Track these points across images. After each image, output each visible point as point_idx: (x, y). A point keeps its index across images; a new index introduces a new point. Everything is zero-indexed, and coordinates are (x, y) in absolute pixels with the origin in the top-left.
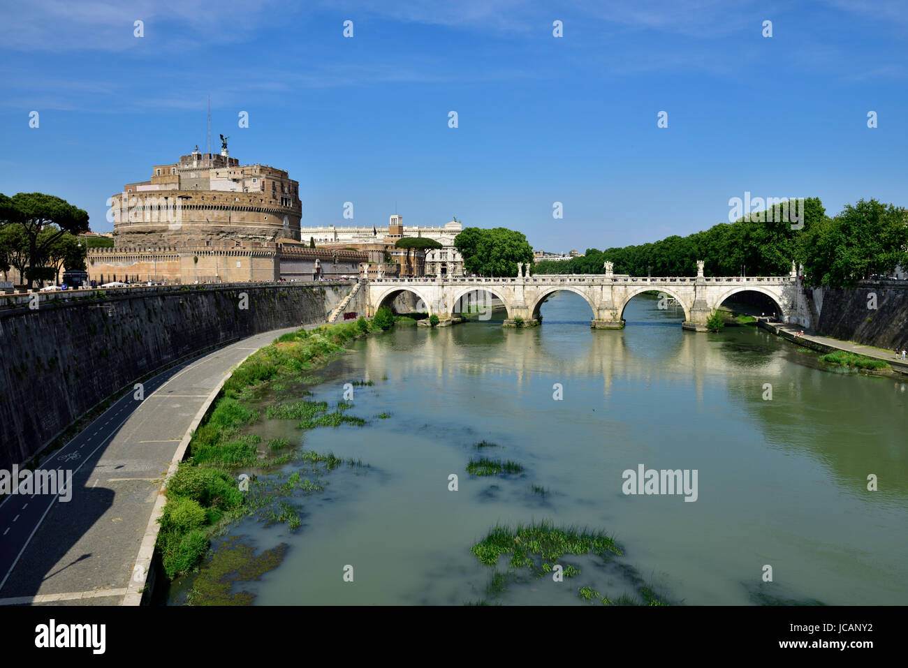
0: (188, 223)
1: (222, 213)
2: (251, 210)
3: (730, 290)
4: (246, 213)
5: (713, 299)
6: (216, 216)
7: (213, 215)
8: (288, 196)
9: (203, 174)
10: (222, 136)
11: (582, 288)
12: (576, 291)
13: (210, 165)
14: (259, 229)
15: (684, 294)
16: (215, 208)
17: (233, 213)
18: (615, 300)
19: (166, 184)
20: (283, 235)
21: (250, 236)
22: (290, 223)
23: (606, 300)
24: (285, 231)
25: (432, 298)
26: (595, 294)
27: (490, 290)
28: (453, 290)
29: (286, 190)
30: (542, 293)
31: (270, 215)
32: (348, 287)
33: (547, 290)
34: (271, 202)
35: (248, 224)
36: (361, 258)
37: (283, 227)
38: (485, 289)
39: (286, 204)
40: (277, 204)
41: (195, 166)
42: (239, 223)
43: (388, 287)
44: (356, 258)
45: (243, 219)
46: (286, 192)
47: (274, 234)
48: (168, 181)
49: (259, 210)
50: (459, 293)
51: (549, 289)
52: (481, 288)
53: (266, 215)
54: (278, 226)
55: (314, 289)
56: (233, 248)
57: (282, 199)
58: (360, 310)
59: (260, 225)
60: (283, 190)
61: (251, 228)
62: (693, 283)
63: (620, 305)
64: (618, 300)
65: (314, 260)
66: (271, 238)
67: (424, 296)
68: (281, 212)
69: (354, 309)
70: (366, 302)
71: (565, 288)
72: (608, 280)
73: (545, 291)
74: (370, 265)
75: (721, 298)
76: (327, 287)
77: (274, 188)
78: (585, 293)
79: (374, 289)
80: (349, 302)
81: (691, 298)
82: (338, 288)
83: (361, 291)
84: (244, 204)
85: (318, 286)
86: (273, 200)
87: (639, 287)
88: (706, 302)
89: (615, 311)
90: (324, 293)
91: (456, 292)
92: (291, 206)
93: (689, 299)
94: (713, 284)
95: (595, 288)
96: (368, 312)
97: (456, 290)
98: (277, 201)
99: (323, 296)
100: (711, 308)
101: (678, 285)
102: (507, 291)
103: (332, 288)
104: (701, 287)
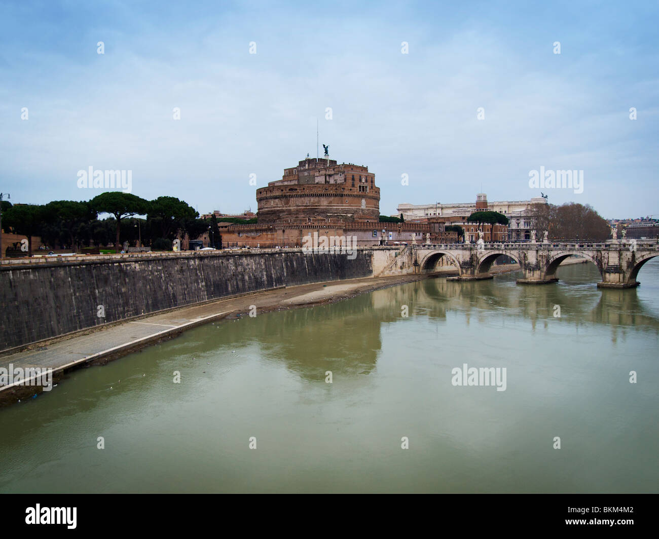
0: (294, 206)
1: (316, 199)
2: (336, 196)
4: (333, 198)
6: (312, 201)
8: (366, 184)
9: (312, 173)
10: (324, 146)
12: (584, 256)
13: (315, 166)
14: (342, 209)
16: (312, 195)
17: (323, 199)
18: (623, 265)
19: (290, 181)
20: (360, 212)
21: (336, 215)
22: (367, 203)
23: (612, 264)
24: (362, 210)
25: (461, 260)
26: (603, 258)
27: (508, 254)
28: (478, 253)
29: (363, 180)
30: (553, 257)
31: (350, 199)
32: (396, 251)
33: (558, 254)
34: (351, 190)
35: (334, 206)
36: (424, 228)
37: (360, 206)
38: (504, 253)
39: (363, 190)
40: (356, 191)
41: (307, 168)
42: (328, 206)
43: (429, 251)
44: (419, 228)
45: (331, 202)
46: (363, 182)
47: (353, 212)
48: (292, 179)
49: (342, 196)
50: (483, 256)
51: (560, 253)
52: (501, 252)
53: (347, 199)
54: (357, 206)
55: (364, 252)
56: (306, 223)
57: (360, 187)
58: (407, 268)
59: (342, 206)
60: (360, 180)
61: (336, 208)
63: (628, 268)
64: (625, 265)
65: (381, 230)
66: (351, 215)
67: (456, 258)
68: (359, 196)
69: (401, 267)
70: (413, 262)
71: (574, 252)
72: (614, 246)
73: (555, 255)
74: (430, 234)
76: (376, 250)
77: (353, 179)
78: (593, 257)
79: (419, 252)
80: (396, 262)
82: (387, 251)
83: (408, 253)
84: (331, 192)
85: (368, 249)
86: (353, 188)
87: (648, 252)
89: (622, 275)
90: (373, 254)
91: (481, 255)
92: (368, 191)
95: (603, 253)
96: (414, 270)
97: (481, 253)
98: (355, 189)
99: (372, 258)
102: (523, 255)
103: (382, 252)
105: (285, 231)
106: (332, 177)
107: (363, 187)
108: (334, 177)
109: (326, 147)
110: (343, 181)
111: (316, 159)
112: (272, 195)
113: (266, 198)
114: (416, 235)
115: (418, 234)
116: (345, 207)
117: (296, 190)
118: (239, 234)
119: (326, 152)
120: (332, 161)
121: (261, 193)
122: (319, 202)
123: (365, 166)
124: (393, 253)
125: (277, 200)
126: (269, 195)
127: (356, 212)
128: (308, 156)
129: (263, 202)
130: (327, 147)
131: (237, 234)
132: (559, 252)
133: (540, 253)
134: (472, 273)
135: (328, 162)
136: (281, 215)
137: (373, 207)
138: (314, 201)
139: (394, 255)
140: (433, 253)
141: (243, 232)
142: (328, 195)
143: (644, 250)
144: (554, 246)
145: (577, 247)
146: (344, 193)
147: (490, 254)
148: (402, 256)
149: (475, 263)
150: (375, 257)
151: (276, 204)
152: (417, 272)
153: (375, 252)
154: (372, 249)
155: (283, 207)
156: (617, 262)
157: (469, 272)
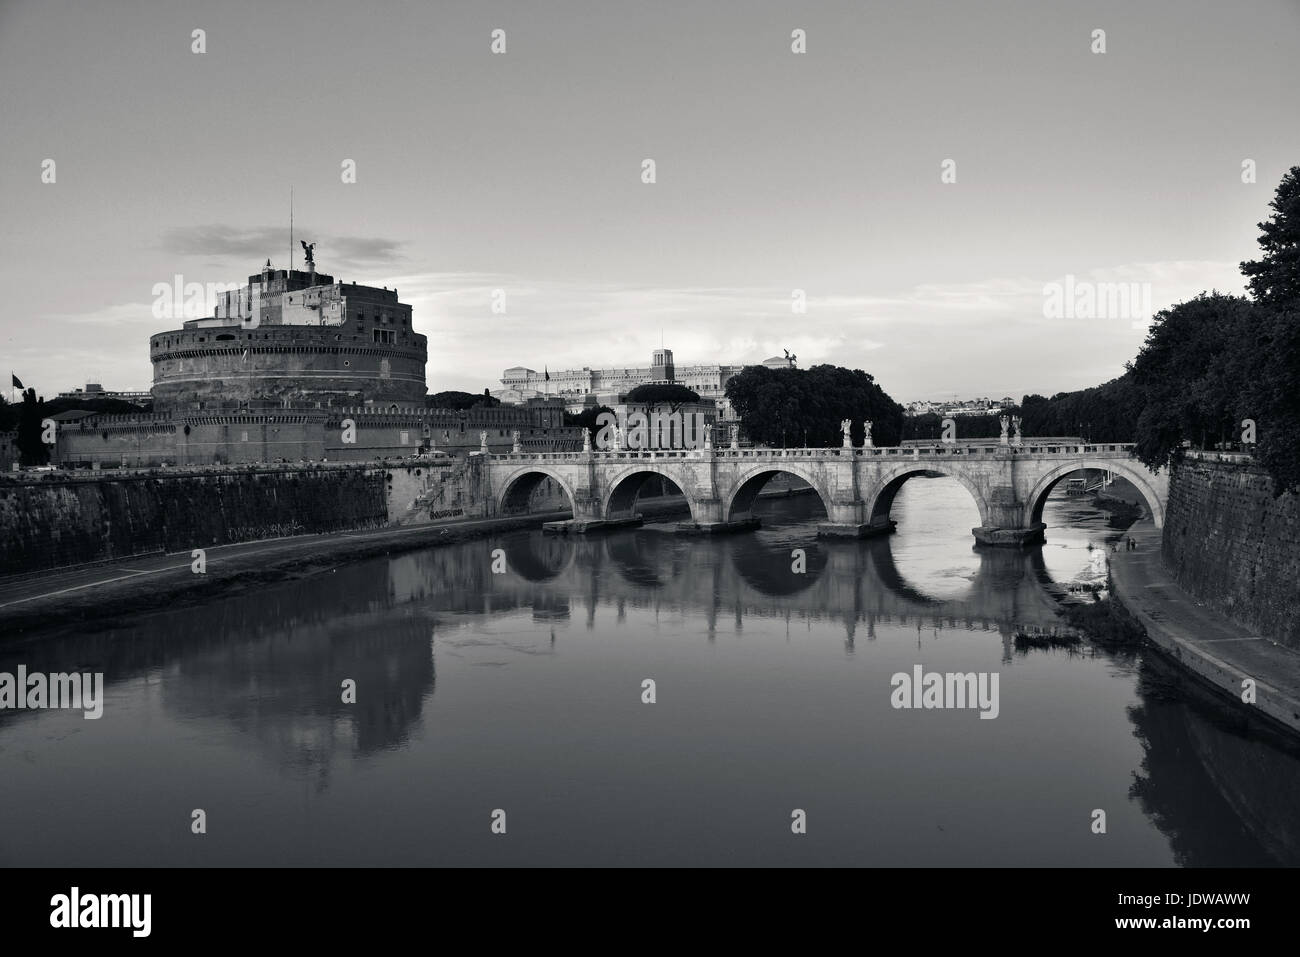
0: (229, 375)
1: (278, 358)
2: (322, 351)
3: (1057, 469)
4: (313, 357)
5: (1027, 485)
6: (268, 363)
7: (265, 361)
8: (390, 328)
9: (275, 301)
10: (304, 243)
11: (807, 467)
12: (798, 473)
13: (283, 287)
14: (335, 379)
15: (977, 477)
16: (268, 351)
17: (291, 358)
18: (861, 489)
19: (231, 318)
20: (378, 388)
21: (322, 392)
22: (393, 369)
23: (844, 488)
24: (382, 382)
25: (576, 485)
26: (828, 477)
27: (663, 472)
28: (608, 471)
29: (384, 319)
30: (743, 476)
31: (355, 358)
32: (444, 469)
33: (751, 470)
34: (355, 339)
35: (318, 373)
36: (518, 420)
37: (378, 375)
38: (655, 470)
39: (385, 340)
40: (368, 341)
41: (265, 290)
42: (304, 374)
43: (515, 468)
44: (507, 420)
45: (309, 366)
46: (384, 321)
47: (361, 387)
48: (234, 314)
49: (335, 351)
50: (617, 477)
51: (756, 468)
52: (649, 469)
53: (347, 360)
54: (369, 374)
55: (368, 473)
56: (235, 412)
57: (376, 333)
58: (469, 506)
59: (336, 374)
60: (378, 319)
61: (323, 379)
62: (991, 456)
63: (870, 496)
64: (866, 488)
65: (419, 426)
66: (356, 392)
67: (566, 482)
68: (375, 352)
69: (454, 503)
70: (482, 493)
71: (780, 467)
72: (846, 453)
73: (747, 473)
74: (532, 432)
75: (1040, 483)
76: (395, 467)
77: (361, 317)
78: (812, 475)
79: (494, 470)
80: (442, 492)
81: (988, 484)
82: (422, 470)
83: (469, 474)
84: (311, 343)
85: (376, 467)
86: (359, 336)
87: (901, 464)
88: (1014, 492)
89: (859, 508)
90: (390, 477)
91: (613, 475)
92: (395, 342)
93: (985, 485)
94: (1027, 458)
95: (828, 466)
96: (485, 509)
97: (613, 471)
98: (366, 336)
99: (387, 484)
100: (1024, 501)
101: (965, 459)
102: (690, 474)
103: (409, 472)
104: (1002, 462)
105: (192, 427)
106: (317, 311)
107: (384, 333)
108: (321, 312)
109: (307, 245)
110: (339, 320)
111: (286, 272)
112: (180, 350)
113: (169, 356)
114: (502, 434)
115: (505, 432)
116: (343, 375)
117: (233, 338)
118: (105, 436)
119: (309, 257)
120: (322, 276)
121: (157, 345)
123: (391, 289)
124: (436, 473)
125: (191, 361)
126: (173, 349)
127: (367, 386)
128: (269, 265)
129: (163, 364)
130: (311, 247)
131: (101, 437)
132: (755, 465)
133: (721, 469)
134: (598, 513)
135: (313, 278)
136: (200, 393)
137: (408, 377)
138: (273, 362)
139: (438, 477)
140: (520, 473)
141: (114, 431)
142: (303, 349)
143: (896, 460)
144: (746, 454)
145: (784, 454)
146: (340, 346)
147: (629, 473)
148: (456, 480)
149: (601, 491)
150: (394, 483)
151: (188, 368)
152: (489, 512)
153: (393, 472)
154: (386, 466)
155: (205, 375)
156: (851, 484)
157: (590, 510)
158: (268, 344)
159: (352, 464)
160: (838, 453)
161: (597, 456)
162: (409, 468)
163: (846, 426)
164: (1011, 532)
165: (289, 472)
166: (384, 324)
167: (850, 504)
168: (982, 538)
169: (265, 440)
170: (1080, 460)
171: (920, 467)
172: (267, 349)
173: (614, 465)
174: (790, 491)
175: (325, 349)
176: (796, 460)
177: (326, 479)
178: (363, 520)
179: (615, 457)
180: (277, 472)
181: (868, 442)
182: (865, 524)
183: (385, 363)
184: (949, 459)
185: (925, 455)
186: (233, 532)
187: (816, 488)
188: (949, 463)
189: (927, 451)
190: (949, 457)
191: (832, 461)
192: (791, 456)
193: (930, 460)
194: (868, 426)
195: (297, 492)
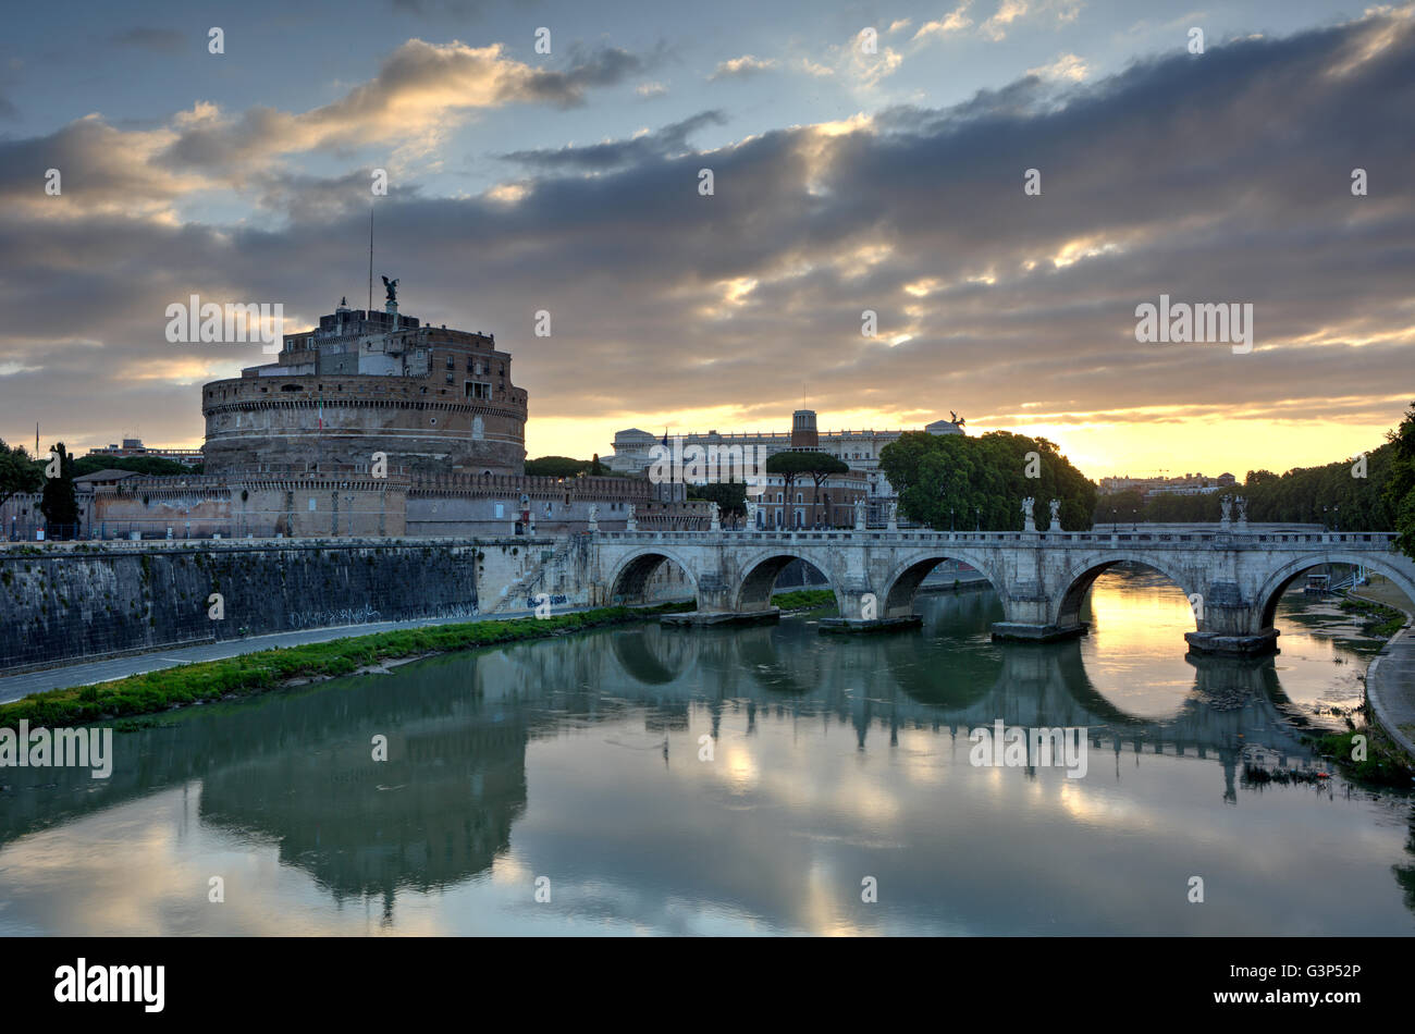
0: (295, 431)
1: (353, 414)
2: (405, 406)
3: (1294, 563)
4: (394, 413)
5: (1254, 581)
6: (341, 419)
7: (338, 417)
8: (484, 380)
9: (350, 347)
10: (385, 279)
11: (980, 555)
12: (968, 561)
13: (360, 330)
14: (419, 440)
15: (1191, 570)
16: (342, 404)
17: (368, 414)
18: (1046, 581)
19: (298, 366)
20: (469, 450)
21: (403, 454)
22: (487, 428)
23: (1024, 580)
24: (474, 444)
25: (700, 571)
26: (1006, 567)
27: (805, 557)
28: (739, 554)
29: (479, 369)
30: (902, 563)
31: (443, 414)
32: (545, 548)
33: (912, 557)
34: (444, 392)
35: (399, 433)
36: (633, 492)
37: (469, 435)
38: (796, 554)
39: (478, 394)
40: (458, 395)
41: (339, 334)
42: (383, 432)
43: (629, 548)
44: (620, 491)
45: (390, 423)
46: (478, 372)
47: (450, 449)
48: (303, 361)
49: (420, 406)
50: (750, 561)
51: (917, 554)
52: (789, 552)
53: (433, 417)
54: (459, 434)
55: (455, 551)
56: (302, 476)
57: (469, 385)
58: (573, 592)
59: (421, 433)
60: (470, 369)
61: (405, 439)
62: (1208, 545)
63: (1056, 590)
64: (1052, 582)
65: (517, 496)
66: (444, 456)
67: (690, 567)
68: (467, 409)
69: (556, 589)
70: (589, 577)
71: (946, 553)
72: (1028, 538)
73: (907, 560)
74: (649, 506)
75: (1271, 579)
76: (488, 545)
77: (451, 367)
78: (985, 564)
79: (603, 551)
80: (542, 575)
81: (1205, 579)
82: (520, 549)
83: (575, 555)
84: (392, 396)
85: (465, 544)
86: (449, 389)
87: (1096, 552)
88: (1236, 589)
89: (1043, 606)
90: (481, 557)
91: (746, 559)
92: (491, 397)
93: (1201, 580)
94: (1255, 549)
95: (1006, 554)
96: (592, 597)
97: (746, 555)
98: (456, 390)
99: (478, 565)
100: (1251, 601)
101: (1175, 548)
102: (837, 559)
103: (504, 550)
104: (1223, 553)
105: (251, 493)
106: (400, 360)
107: (478, 386)
108: (404, 361)
109: (390, 282)
110: (425, 370)
111: (364, 312)
112: (237, 402)
113: (225, 409)
114: (613, 508)
115: (617, 506)
116: (429, 435)
117: (300, 388)
118: (146, 501)
119: (391, 296)
120: (405, 318)
121: (211, 394)
122: (359, 421)
123: (486, 334)
124: (536, 554)
125: (251, 415)
126: (230, 400)
127: (456, 448)
128: (344, 304)
129: (217, 418)
130: (394, 283)
131: (141, 502)
132: (916, 550)
133: (875, 554)
134: (726, 604)
135: (396, 321)
136: (260, 452)
137: (506, 438)
138: (346, 418)
139: (538, 558)
140: (635, 555)
141: (157, 495)
142: (382, 403)
143: (1089, 547)
144: (906, 536)
145: (952, 539)
146: (425, 401)
147: (765, 557)
148: (560, 560)
149: (731, 578)
150: (486, 563)
151: (247, 423)
152: (598, 601)
153: (485, 550)
154: (477, 543)
155: (267, 431)
156: (1033, 576)
157: (718, 600)
158: (341, 397)
159: (438, 540)
160: (1018, 537)
161: (727, 536)
162: (504, 546)
163: (1028, 506)
164: (1234, 639)
165: (364, 547)
166: (479, 376)
167: (1032, 600)
168: (1198, 645)
169: (336, 509)
170: (1324, 551)
171: (1118, 556)
172: (341, 402)
173: (748, 548)
174: (957, 583)
175: (408, 403)
176: (967, 546)
177: (407, 557)
178: (449, 606)
179: (749, 538)
180: (350, 548)
181: (1055, 525)
182: (1050, 624)
183: (478, 422)
184: (1156, 548)
185: (1125, 543)
186: (296, 617)
187: (991, 579)
188: (1154, 553)
189: (1128, 537)
190: (1156, 545)
191: (1012, 547)
192: (960, 541)
193: (1132, 548)
194: (1055, 506)
195: (372, 571)
